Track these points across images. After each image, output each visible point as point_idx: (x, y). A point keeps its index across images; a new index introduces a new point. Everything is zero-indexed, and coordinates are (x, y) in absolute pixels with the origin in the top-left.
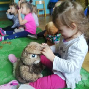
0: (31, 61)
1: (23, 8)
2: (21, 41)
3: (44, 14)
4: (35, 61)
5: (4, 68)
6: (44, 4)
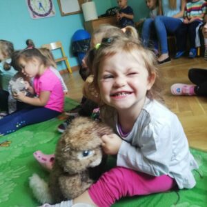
0: (81, 165)
1: (24, 68)
2: (32, 133)
3: (68, 69)
4: (91, 162)
5: (9, 199)
6: (60, 48)
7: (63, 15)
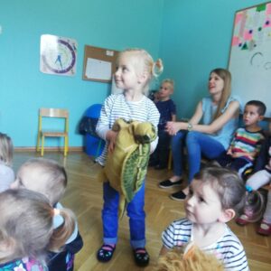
7: (85, 78)
